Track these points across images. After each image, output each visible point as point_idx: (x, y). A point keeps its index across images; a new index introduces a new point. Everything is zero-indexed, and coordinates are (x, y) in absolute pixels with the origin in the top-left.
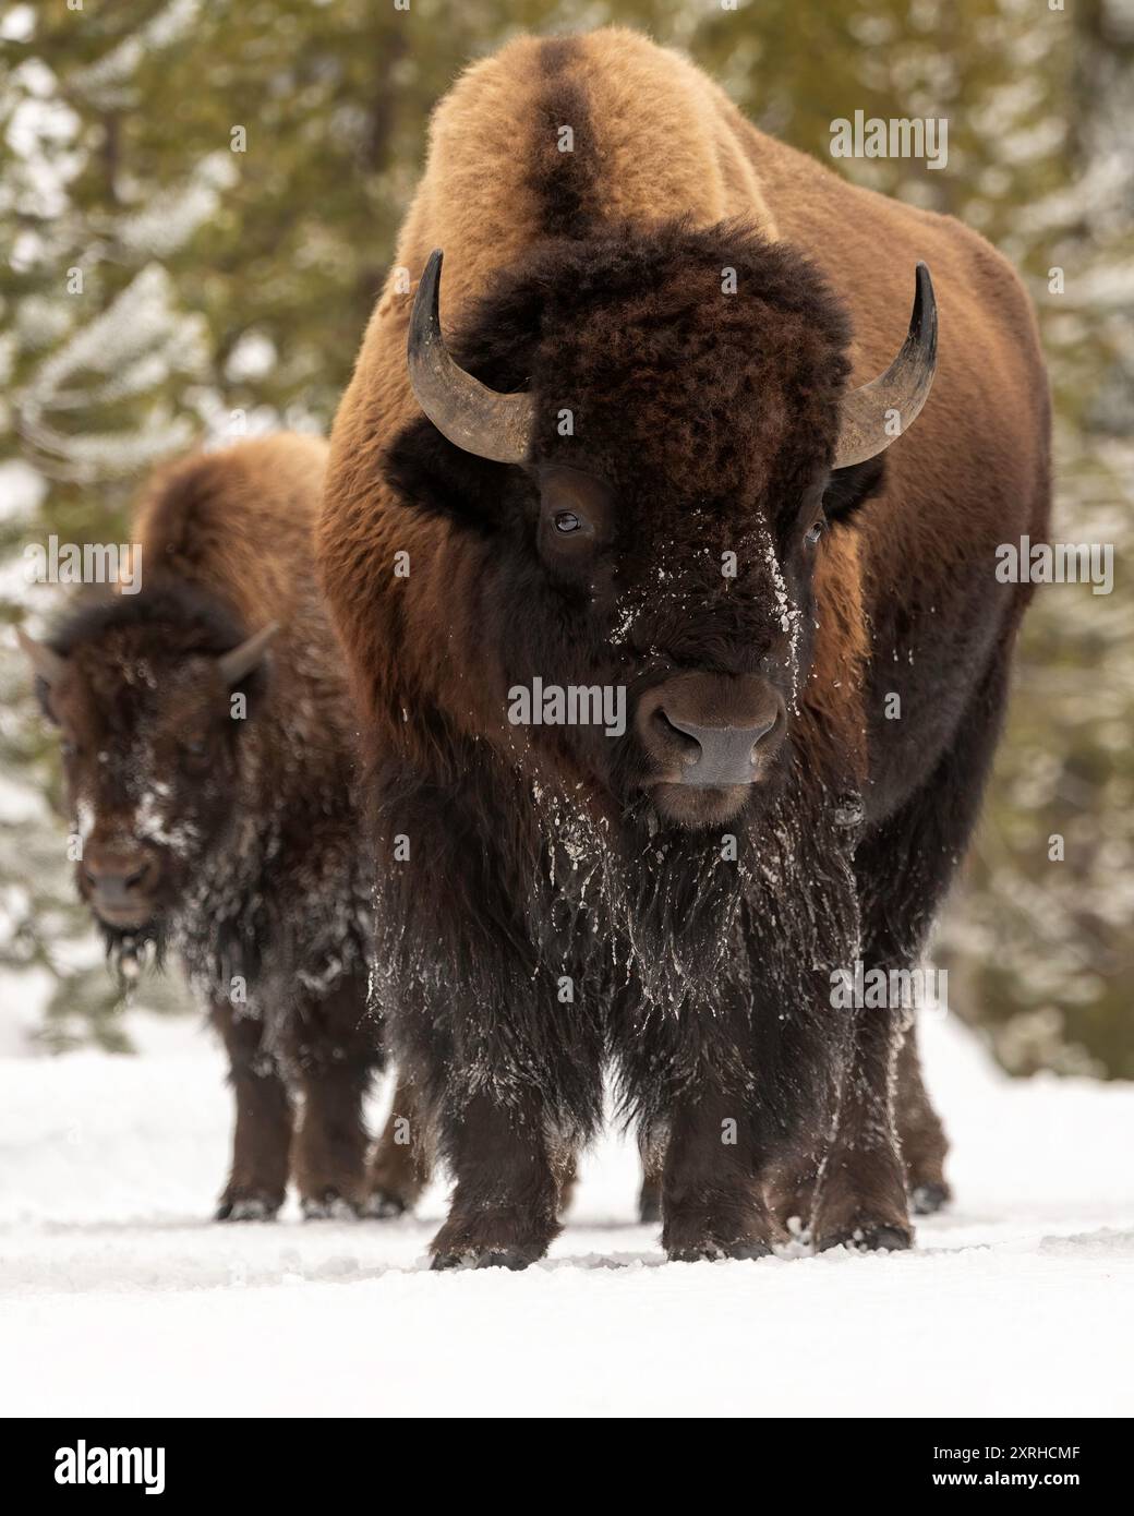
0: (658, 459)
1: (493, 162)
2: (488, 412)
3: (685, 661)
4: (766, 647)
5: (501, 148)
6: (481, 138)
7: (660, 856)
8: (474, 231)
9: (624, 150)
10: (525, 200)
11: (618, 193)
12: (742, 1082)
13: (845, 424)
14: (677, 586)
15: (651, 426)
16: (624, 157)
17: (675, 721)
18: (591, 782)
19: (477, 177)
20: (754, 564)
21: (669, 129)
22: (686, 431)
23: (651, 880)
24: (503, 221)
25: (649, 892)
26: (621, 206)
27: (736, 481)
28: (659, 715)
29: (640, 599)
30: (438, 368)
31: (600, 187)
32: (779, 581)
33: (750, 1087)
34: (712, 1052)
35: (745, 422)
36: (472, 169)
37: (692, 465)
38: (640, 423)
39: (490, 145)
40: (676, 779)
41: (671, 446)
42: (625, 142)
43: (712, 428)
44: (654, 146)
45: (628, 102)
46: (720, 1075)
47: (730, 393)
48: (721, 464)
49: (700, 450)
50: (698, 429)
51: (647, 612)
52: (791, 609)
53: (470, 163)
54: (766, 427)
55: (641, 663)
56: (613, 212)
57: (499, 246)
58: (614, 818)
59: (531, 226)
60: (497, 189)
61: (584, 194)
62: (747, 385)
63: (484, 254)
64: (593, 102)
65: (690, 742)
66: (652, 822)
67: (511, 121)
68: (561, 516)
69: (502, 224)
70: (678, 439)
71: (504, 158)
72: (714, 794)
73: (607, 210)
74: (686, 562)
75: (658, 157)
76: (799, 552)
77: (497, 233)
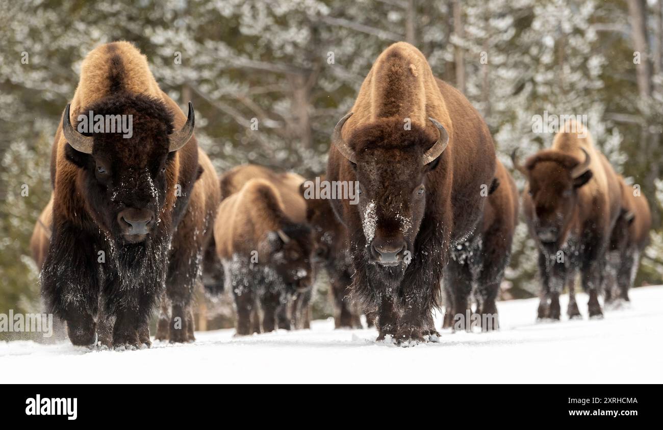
0: (121, 156)
1: (99, 72)
2: (83, 142)
3: (128, 206)
4: (149, 201)
5: (100, 69)
6: (95, 66)
7: (126, 249)
8: (92, 89)
9: (132, 72)
10: (107, 82)
11: (129, 82)
12: (136, 307)
13: (171, 142)
14: (125, 187)
15: (119, 148)
16: (131, 73)
17: (126, 220)
18: (110, 231)
19: (94, 76)
20: (144, 182)
21: (141, 68)
22: (127, 150)
23: (124, 254)
24: (101, 87)
25: (124, 258)
26: (129, 86)
27: (139, 162)
28: (122, 218)
29: (118, 190)
30: (70, 132)
31: (125, 80)
32: (152, 184)
33: (138, 309)
34: (131, 299)
35: (141, 148)
36: (92, 74)
37: (128, 159)
38: (117, 148)
39: (97, 68)
40: (128, 234)
41: (124, 153)
42: (131, 70)
43: (133, 150)
44: (139, 72)
45: (132, 61)
46: (132, 305)
47: (137, 142)
48: (135, 158)
49: (130, 155)
50: (130, 150)
51: (119, 193)
52: (155, 190)
53: (91, 72)
54: (146, 150)
55: (118, 205)
56: (128, 87)
57: (98, 93)
58: (115, 240)
59: (108, 89)
60: (99, 78)
61: (121, 82)
62: (142, 139)
63: (94, 95)
64: (124, 59)
65: (130, 225)
66: (124, 242)
67: (103, 62)
68: (100, 168)
69: (100, 88)
70: (125, 152)
71: (102, 72)
72: (136, 236)
73: (126, 86)
74: (128, 182)
75: (139, 74)
76: (159, 176)
77: (98, 90)
